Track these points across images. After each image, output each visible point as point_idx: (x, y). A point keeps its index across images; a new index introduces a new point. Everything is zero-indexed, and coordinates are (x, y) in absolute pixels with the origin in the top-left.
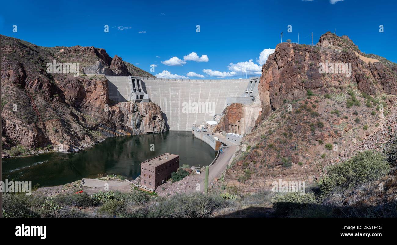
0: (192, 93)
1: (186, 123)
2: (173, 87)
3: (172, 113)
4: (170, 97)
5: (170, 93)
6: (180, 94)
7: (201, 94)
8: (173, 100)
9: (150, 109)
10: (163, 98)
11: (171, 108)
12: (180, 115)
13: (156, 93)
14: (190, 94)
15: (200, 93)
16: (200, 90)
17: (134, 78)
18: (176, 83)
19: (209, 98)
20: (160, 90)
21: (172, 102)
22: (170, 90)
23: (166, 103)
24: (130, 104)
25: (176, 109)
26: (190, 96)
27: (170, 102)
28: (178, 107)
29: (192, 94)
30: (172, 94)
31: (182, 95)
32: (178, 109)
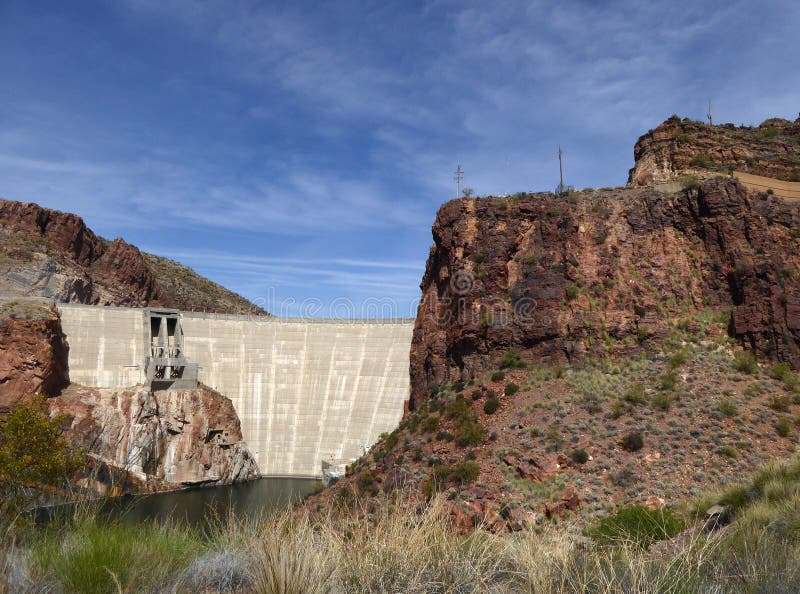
0: (338, 358)
1: (313, 452)
2: (283, 343)
3: (275, 419)
4: (273, 372)
5: (274, 361)
6: (303, 363)
7: (365, 361)
8: (282, 382)
9: (196, 409)
10: (250, 375)
11: (271, 406)
12: (298, 427)
13: (231, 360)
14: (332, 363)
15: (362, 359)
16: (363, 349)
17: (158, 313)
18: (295, 330)
19: (386, 374)
20: (243, 350)
21: (276, 387)
22: (274, 351)
23: (259, 390)
24: (134, 394)
25: (286, 407)
26: (332, 367)
27: (272, 386)
28: (292, 403)
29: (338, 363)
30: (280, 362)
31: (309, 366)
32: (292, 408)
